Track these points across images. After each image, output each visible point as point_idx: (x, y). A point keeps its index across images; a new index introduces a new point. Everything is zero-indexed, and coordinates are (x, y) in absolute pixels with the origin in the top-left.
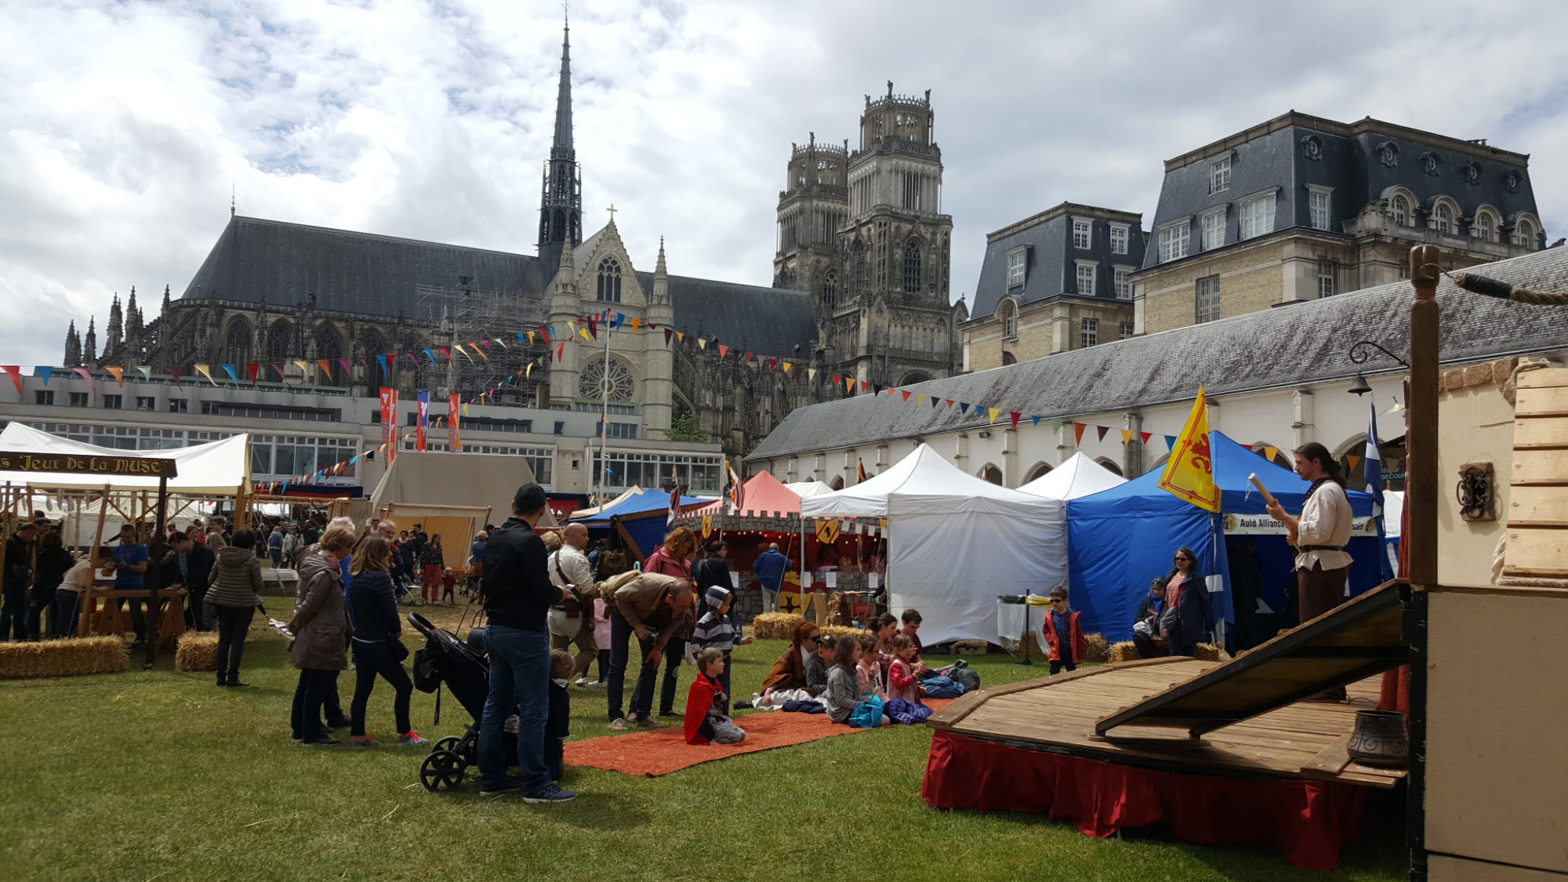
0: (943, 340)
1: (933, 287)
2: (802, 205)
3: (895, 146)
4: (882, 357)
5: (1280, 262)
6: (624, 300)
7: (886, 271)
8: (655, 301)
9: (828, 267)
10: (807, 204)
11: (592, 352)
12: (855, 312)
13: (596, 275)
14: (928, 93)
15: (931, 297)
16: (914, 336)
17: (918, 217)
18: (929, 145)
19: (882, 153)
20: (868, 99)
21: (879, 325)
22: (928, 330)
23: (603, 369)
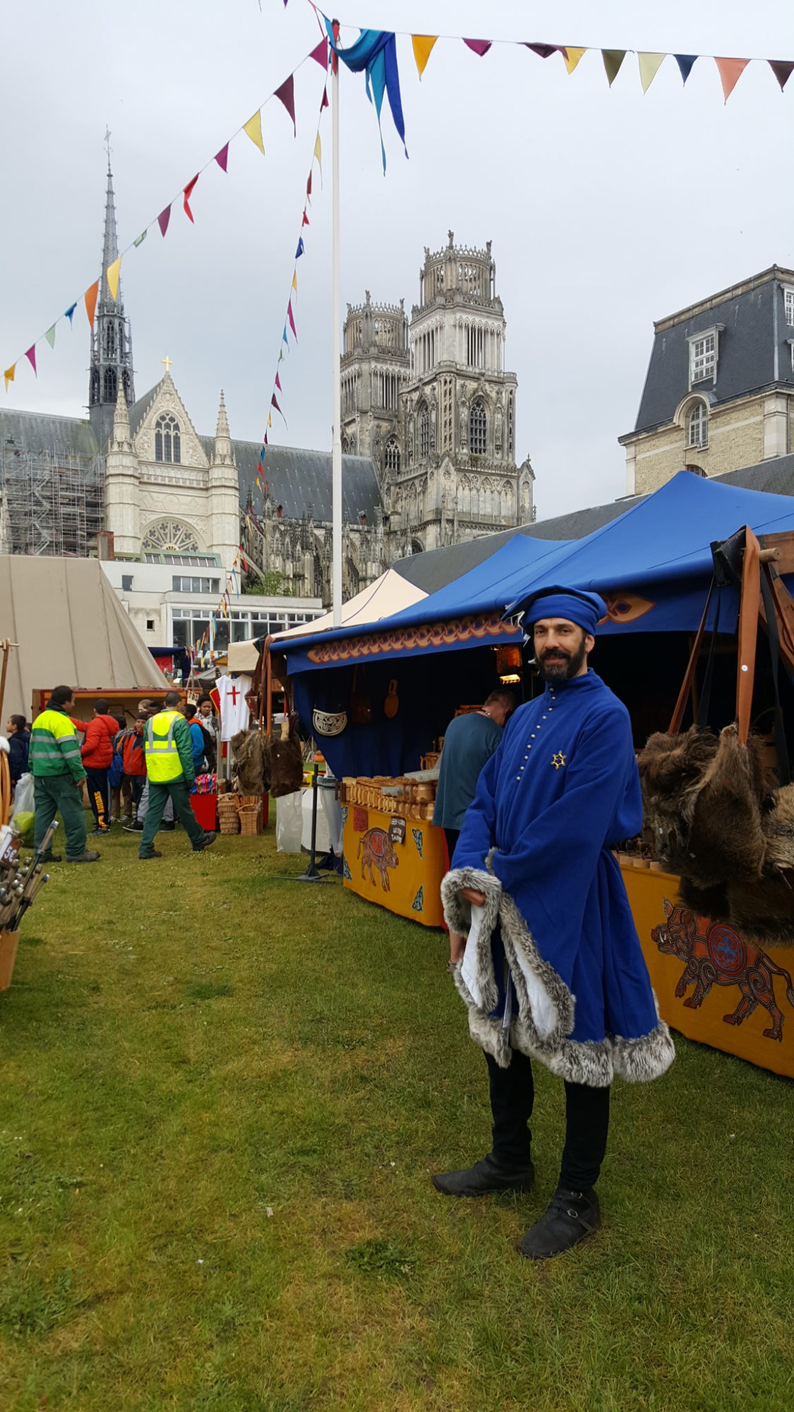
0: (509, 503)
1: (499, 448)
2: (360, 368)
3: (459, 299)
4: (451, 521)
6: (184, 460)
7: (452, 431)
8: (218, 461)
9: (389, 432)
10: (365, 367)
11: (153, 517)
12: (421, 475)
13: (153, 433)
14: (489, 244)
15: (497, 459)
16: (481, 499)
17: (483, 375)
18: (492, 298)
19: (444, 307)
20: (427, 251)
21: (447, 488)
22: (496, 492)
23: (166, 534)
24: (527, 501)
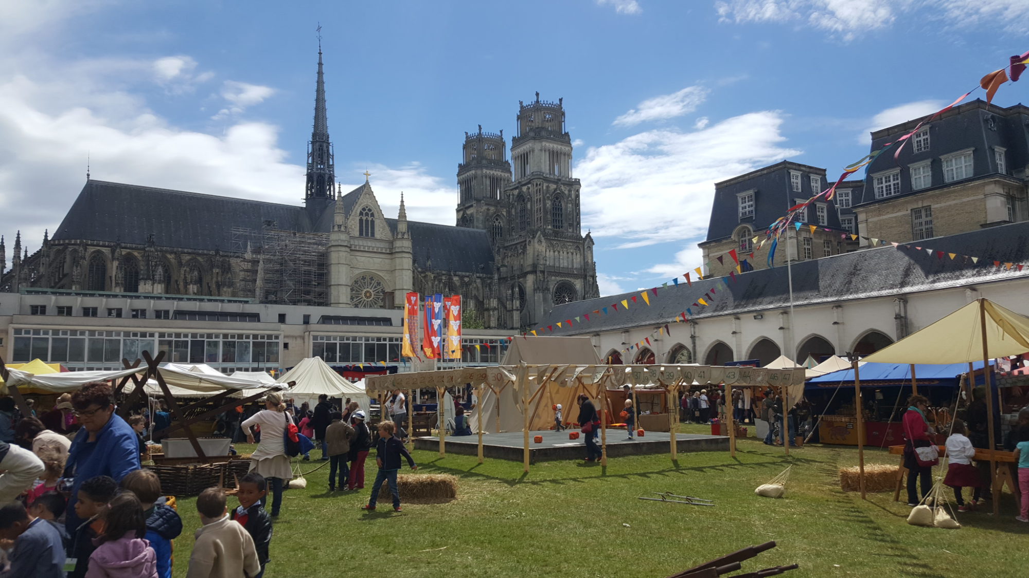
0: (579, 260)
1: (571, 225)
2: (476, 173)
3: (543, 133)
4: (543, 272)
5: (983, 196)
6: (377, 235)
7: (542, 215)
8: (400, 236)
9: (495, 213)
10: (479, 172)
11: (357, 272)
12: (522, 242)
13: (358, 218)
14: (561, 100)
15: (570, 232)
16: (561, 257)
17: (559, 180)
18: (563, 133)
19: (534, 139)
20: (521, 103)
21: (540, 251)
22: (570, 253)
23: (365, 283)
24: (590, 258)
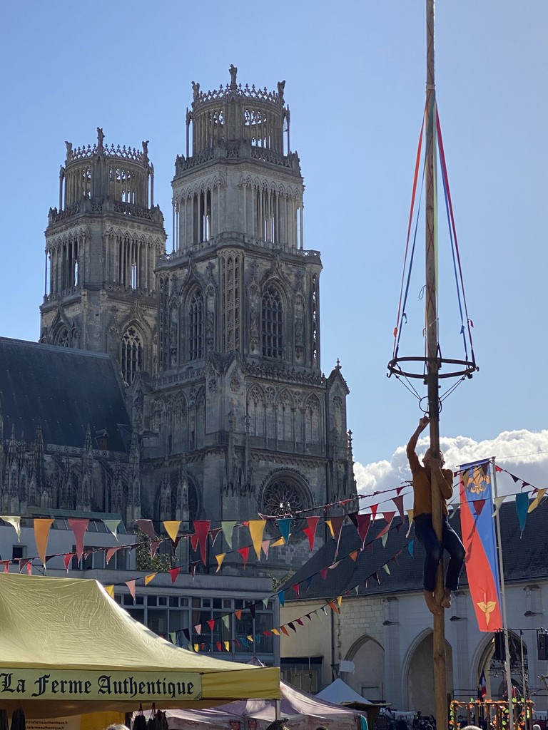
0: (316, 426)
1: (299, 349)
2: (89, 229)
3: (243, 153)
4: (241, 449)
7: (240, 325)
9: (127, 318)
10: (96, 228)
12: (194, 383)
14: (281, 86)
15: (298, 365)
16: (279, 419)
17: (279, 252)
18: (286, 154)
19: (226, 162)
20: (196, 87)
21: (235, 402)
22: (298, 410)
24: (339, 423)
